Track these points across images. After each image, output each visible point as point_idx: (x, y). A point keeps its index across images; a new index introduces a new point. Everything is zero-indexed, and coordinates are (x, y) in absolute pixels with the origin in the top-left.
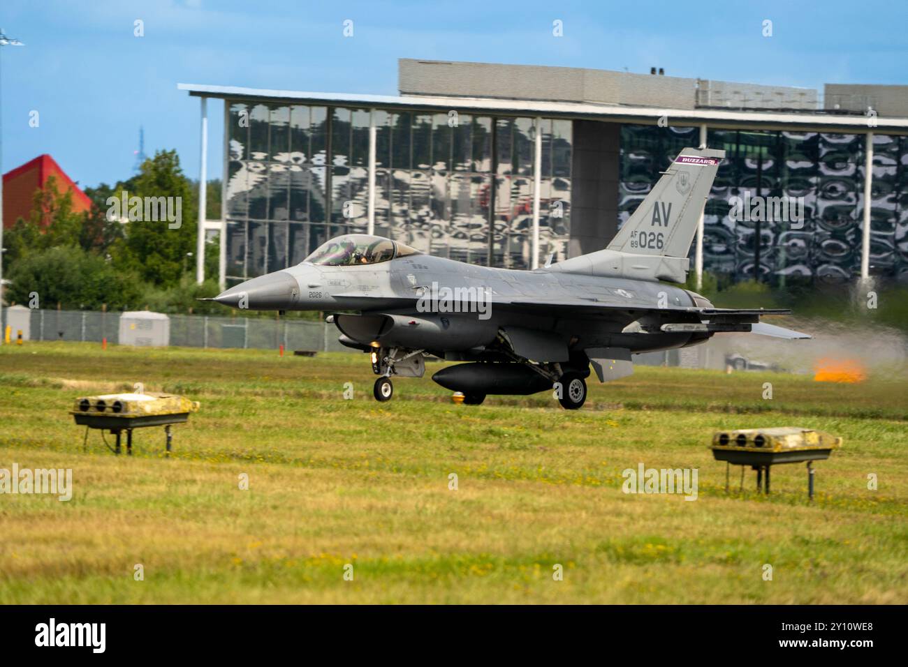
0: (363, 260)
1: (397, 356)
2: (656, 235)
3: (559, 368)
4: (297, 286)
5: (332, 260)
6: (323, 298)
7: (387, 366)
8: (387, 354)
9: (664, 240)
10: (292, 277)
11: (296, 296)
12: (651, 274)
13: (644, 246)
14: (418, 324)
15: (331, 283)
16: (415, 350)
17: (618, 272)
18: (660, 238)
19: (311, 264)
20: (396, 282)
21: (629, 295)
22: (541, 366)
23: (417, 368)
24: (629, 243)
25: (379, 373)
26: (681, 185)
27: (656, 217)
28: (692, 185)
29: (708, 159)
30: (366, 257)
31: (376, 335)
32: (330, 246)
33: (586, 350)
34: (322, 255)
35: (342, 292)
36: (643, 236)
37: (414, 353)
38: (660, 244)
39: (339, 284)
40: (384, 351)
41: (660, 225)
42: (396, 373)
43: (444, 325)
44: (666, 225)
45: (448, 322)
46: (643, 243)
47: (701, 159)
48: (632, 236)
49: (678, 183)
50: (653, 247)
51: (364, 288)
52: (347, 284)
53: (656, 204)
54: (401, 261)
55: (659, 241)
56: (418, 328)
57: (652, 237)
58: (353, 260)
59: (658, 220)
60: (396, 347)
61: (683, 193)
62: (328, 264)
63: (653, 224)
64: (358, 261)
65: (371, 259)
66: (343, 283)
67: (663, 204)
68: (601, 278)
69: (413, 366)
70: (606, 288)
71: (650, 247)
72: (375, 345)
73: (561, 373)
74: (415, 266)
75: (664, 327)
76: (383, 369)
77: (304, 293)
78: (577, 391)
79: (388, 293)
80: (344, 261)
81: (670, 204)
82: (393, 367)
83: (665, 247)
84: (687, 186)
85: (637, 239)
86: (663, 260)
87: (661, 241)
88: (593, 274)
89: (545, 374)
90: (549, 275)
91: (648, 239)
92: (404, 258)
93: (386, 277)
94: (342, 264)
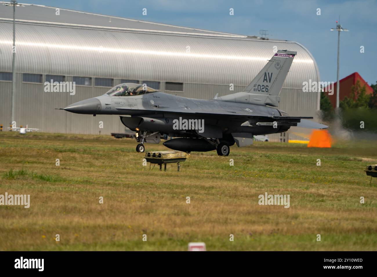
0: (131, 94)
1: (146, 135)
2: (265, 86)
3: (218, 141)
4: (100, 104)
5: (117, 94)
6: (112, 109)
7: (142, 138)
8: (143, 134)
9: (269, 88)
10: (98, 100)
11: (100, 108)
12: (263, 102)
13: (260, 91)
14: (155, 121)
15: (116, 103)
16: (155, 132)
17: (247, 101)
18: (267, 87)
19: (108, 95)
20: (145, 103)
21: (251, 111)
22: (211, 140)
23: (157, 140)
24: (253, 90)
25: (139, 141)
26: (276, 65)
27: (265, 78)
28: (282, 66)
29: (289, 55)
30: (133, 93)
31: (137, 126)
32: (117, 88)
33: (232, 133)
34: (113, 91)
35: (121, 107)
36: (259, 86)
37: (154, 133)
38: (267, 90)
39: (119, 103)
40: (141, 132)
41: (267, 82)
42: (146, 142)
43: (166, 122)
44: (270, 82)
45: (168, 121)
46: (259, 90)
47: (286, 55)
48: (254, 86)
49: (275, 65)
50: (264, 91)
51: (130, 105)
52: (123, 103)
53: (266, 73)
54: (148, 94)
55: (266, 89)
56: (154, 123)
57: (263, 87)
58: (127, 94)
59: (266, 80)
60: (147, 131)
61: (277, 69)
62: (115, 95)
63: (264, 82)
64: (129, 94)
65: (135, 93)
66: (121, 103)
67: (268, 73)
68: (239, 103)
69: (155, 139)
70: (241, 108)
71: (262, 91)
72: (138, 129)
73: (219, 143)
74: (154, 97)
75: (257, 124)
76: (141, 140)
77: (103, 107)
78: (225, 150)
79: (141, 107)
80: (123, 94)
81: (272, 73)
82: (145, 139)
83: (269, 91)
84: (279, 66)
85: (257, 87)
86: (268, 97)
87: (267, 89)
88: (236, 102)
89: (212, 143)
90: (216, 102)
91: (261, 88)
92: (149, 94)
93: (140, 101)
94: (121, 95)
